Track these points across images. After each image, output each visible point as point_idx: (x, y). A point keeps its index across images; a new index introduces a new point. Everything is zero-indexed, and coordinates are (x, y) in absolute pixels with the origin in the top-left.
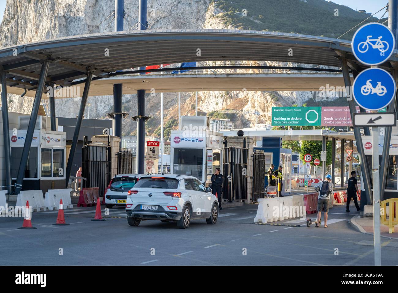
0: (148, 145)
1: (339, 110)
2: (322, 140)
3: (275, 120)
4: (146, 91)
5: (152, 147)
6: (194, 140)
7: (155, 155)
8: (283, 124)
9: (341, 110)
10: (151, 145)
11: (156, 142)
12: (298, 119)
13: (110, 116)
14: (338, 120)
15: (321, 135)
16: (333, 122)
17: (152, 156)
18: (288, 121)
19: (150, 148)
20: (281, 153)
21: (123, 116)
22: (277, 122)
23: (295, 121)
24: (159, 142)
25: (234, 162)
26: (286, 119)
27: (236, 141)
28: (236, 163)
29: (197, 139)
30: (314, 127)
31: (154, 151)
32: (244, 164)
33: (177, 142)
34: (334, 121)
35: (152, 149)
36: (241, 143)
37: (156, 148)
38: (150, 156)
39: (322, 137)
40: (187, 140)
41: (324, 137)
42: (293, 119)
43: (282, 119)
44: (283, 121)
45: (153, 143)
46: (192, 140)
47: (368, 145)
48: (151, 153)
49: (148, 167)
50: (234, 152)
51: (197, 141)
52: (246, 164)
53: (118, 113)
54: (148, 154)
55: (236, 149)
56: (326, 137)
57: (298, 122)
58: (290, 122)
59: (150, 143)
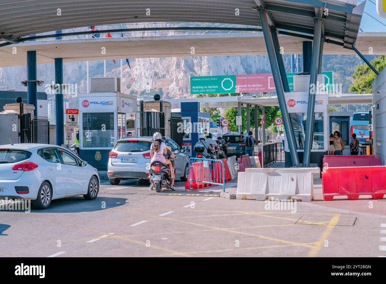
0: (67, 113)
1: (252, 78)
2: (237, 106)
3: (194, 89)
4: (63, 59)
5: (71, 115)
6: (104, 103)
7: (74, 123)
8: (201, 92)
9: (254, 78)
10: (70, 113)
11: (75, 110)
12: (215, 87)
13: (24, 84)
14: (252, 87)
15: (236, 102)
16: (247, 89)
17: (72, 124)
18: (206, 89)
19: (69, 116)
20: (199, 117)
21: (38, 84)
22: (196, 91)
23: (212, 89)
24: (78, 110)
25: (150, 126)
26: (204, 87)
27: (153, 106)
28: (153, 127)
29: (107, 102)
30: (229, 94)
31: (73, 119)
32: (161, 128)
33: (86, 106)
34: (248, 87)
35: (71, 117)
36: (158, 107)
37: (75, 116)
38: (69, 124)
39: (237, 103)
40: (96, 103)
41: (239, 103)
42: (210, 87)
43: (200, 87)
44: (201, 89)
45: (72, 112)
46: (101, 103)
47: (291, 102)
48: (70, 121)
49: (68, 135)
50: (150, 116)
51: (107, 105)
52: (163, 128)
53: (33, 81)
54: (68, 122)
55: (152, 114)
56: (241, 103)
57: (214, 90)
58: (208, 90)
59: (69, 111)
